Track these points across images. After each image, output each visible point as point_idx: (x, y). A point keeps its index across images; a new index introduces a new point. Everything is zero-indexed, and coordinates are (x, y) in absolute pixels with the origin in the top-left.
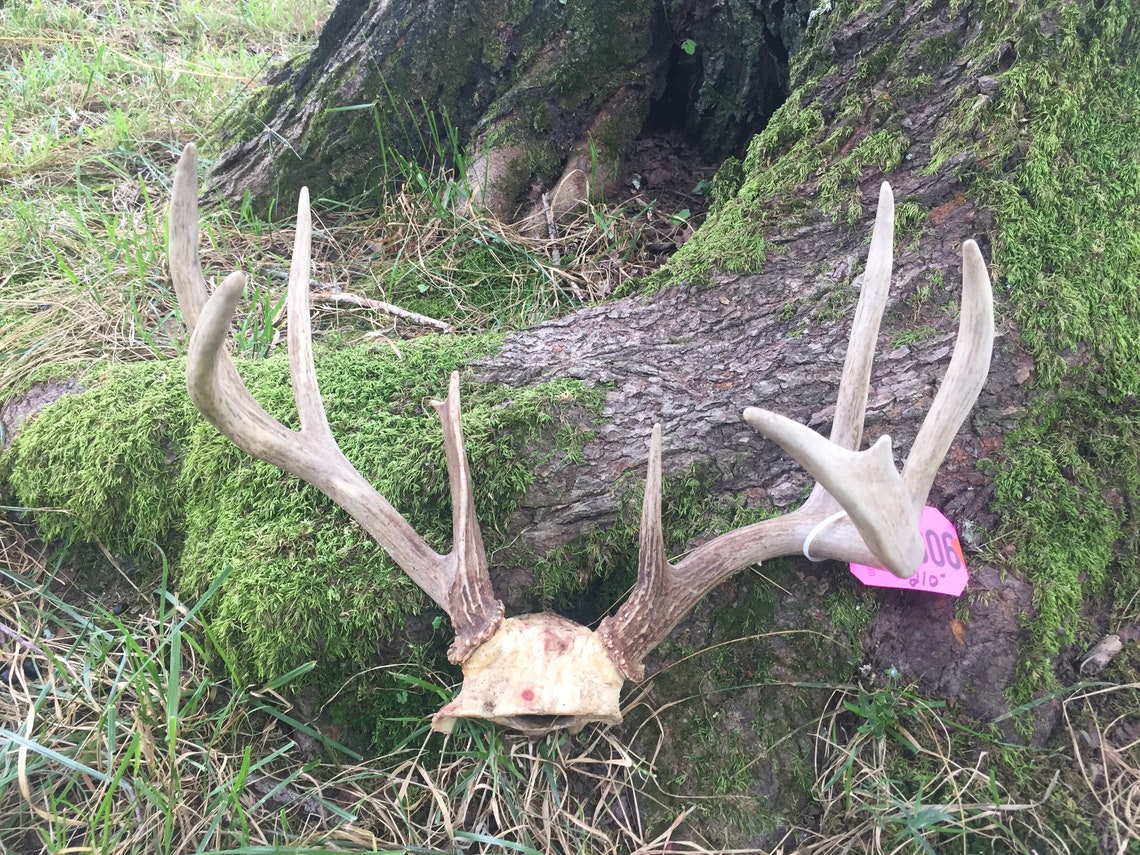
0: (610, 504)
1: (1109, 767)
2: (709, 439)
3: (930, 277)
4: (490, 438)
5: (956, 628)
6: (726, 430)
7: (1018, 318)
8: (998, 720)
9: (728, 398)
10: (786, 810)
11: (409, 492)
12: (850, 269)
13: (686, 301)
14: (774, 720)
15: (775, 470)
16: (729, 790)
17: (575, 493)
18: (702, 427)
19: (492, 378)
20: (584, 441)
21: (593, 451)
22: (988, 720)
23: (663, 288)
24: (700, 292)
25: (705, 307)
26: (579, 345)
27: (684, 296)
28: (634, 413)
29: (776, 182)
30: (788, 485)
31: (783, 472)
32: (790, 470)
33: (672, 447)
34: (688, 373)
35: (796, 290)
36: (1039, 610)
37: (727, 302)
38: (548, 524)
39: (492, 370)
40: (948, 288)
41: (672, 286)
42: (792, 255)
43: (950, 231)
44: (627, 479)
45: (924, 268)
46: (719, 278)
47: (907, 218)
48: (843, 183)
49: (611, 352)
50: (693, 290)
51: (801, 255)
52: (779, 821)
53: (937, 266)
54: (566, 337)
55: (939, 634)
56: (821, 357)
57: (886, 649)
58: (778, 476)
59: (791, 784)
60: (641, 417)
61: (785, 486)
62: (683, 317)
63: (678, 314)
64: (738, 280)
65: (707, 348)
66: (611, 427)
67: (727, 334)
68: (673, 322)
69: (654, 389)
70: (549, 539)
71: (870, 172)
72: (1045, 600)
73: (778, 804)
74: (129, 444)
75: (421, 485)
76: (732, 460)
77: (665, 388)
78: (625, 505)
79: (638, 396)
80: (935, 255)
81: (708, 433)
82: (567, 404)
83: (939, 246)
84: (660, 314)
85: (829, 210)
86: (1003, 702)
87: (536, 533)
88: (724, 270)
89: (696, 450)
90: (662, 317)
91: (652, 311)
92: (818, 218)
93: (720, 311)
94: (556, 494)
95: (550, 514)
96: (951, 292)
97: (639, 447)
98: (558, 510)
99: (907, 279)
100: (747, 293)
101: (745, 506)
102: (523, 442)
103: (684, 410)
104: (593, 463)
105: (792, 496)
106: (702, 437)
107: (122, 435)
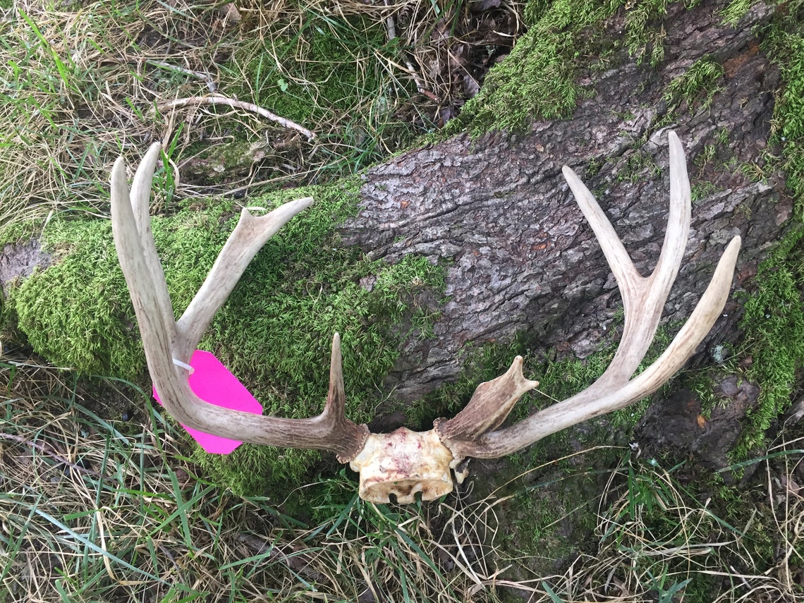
0: (456, 370)
1: (789, 497)
2: (528, 310)
3: (717, 136)
4: (364, 329)
5: (701, 420)
6: (540, 301)
7: (786, 168)
8: (720, 471)
9: (542, 267)
10: (577, 543)
11: (310, 368)
12: (648, 123)
13: (507, 149)
14: (571, 491)
15: (577, 328)
16: (541, 536)
17: (430, 360)
18: (522, 301)
19: (356, 241)
20: (434, 320)
21: (439, 328)
22: (713, 470)
23: (488, 134)
24: (518, 140)
25: (524, 155)
26: (422, 199)
27: (506, 145)
28: (470, 288)
29: (588, 13)
30: (588, 342)
31: (584, 330)
32: (589, 327)
33: (500, 322)
34: (510, 235)
35: (600, 141)
36: (761, 406)
37: (542, 150)
38: (412, 382)
39: (355, 233)
40: (731, 145)
41: (495, 131)
42: (599, 99)
43: (740, 89)
44: (467, 349)
45: (713, 127)
46: (535, 125)
47: (704, 76)
48: (649, 23)
49: (448, 211)
50: (513, 138)
51: (608, 100)
52: (572, 549)
53: (725, 124)
54: (411, 190)
55: (688, 424)
56: (618, 222)
57: (650, 428)
58: (580, 332)
59: (580, 527)
60: (476, 291)
61: (585, 343)
62: (505, 166)
63: (501, 163)
64: (551, 126)
65: (526, 202)
66: (452, 305)
67: (542, 188)
68: (497, 171)
69: (484, 262)
70: (413, 393)
71: (675, 8)
72: (767, 399)
73: (573, 539)
74: (97, 321)
75: (317, 363)
76: (545, 322)
77: (493, 259)
78: (467, 367)
79: (472, 270)
80: (725, 112)
81: (527, 306)
82: (419, 290)
83: (729, 104)
84: (486, 163)
85: (635, 51)
86: (725, 460)
87: (404, 389)
88: (539, 118)
89: (518, 321)
90: (488, 166)
91: (480, 160)
92: (626, 61)
93: (537, 158)
94: (416, 362)
95: (413, 375)
96: (734, 148)
97: (475, 321)
98: (419, 372)
99: (697, 140)
100: (559, 140)
101: (554, 361)
102: (388, 328)
103: (508, 281)
104: (442, 338)
105: (590, 350)
106: (523, 310)
107: (89, 312)
